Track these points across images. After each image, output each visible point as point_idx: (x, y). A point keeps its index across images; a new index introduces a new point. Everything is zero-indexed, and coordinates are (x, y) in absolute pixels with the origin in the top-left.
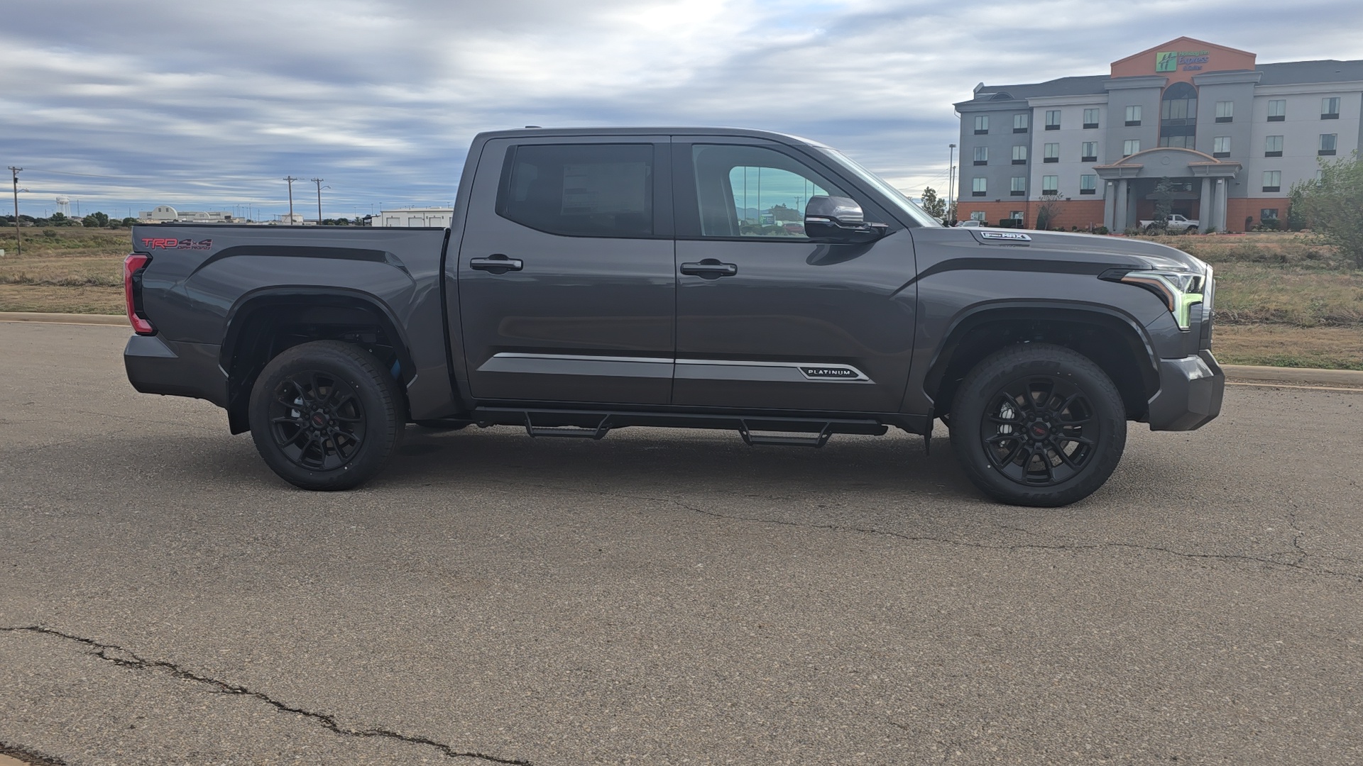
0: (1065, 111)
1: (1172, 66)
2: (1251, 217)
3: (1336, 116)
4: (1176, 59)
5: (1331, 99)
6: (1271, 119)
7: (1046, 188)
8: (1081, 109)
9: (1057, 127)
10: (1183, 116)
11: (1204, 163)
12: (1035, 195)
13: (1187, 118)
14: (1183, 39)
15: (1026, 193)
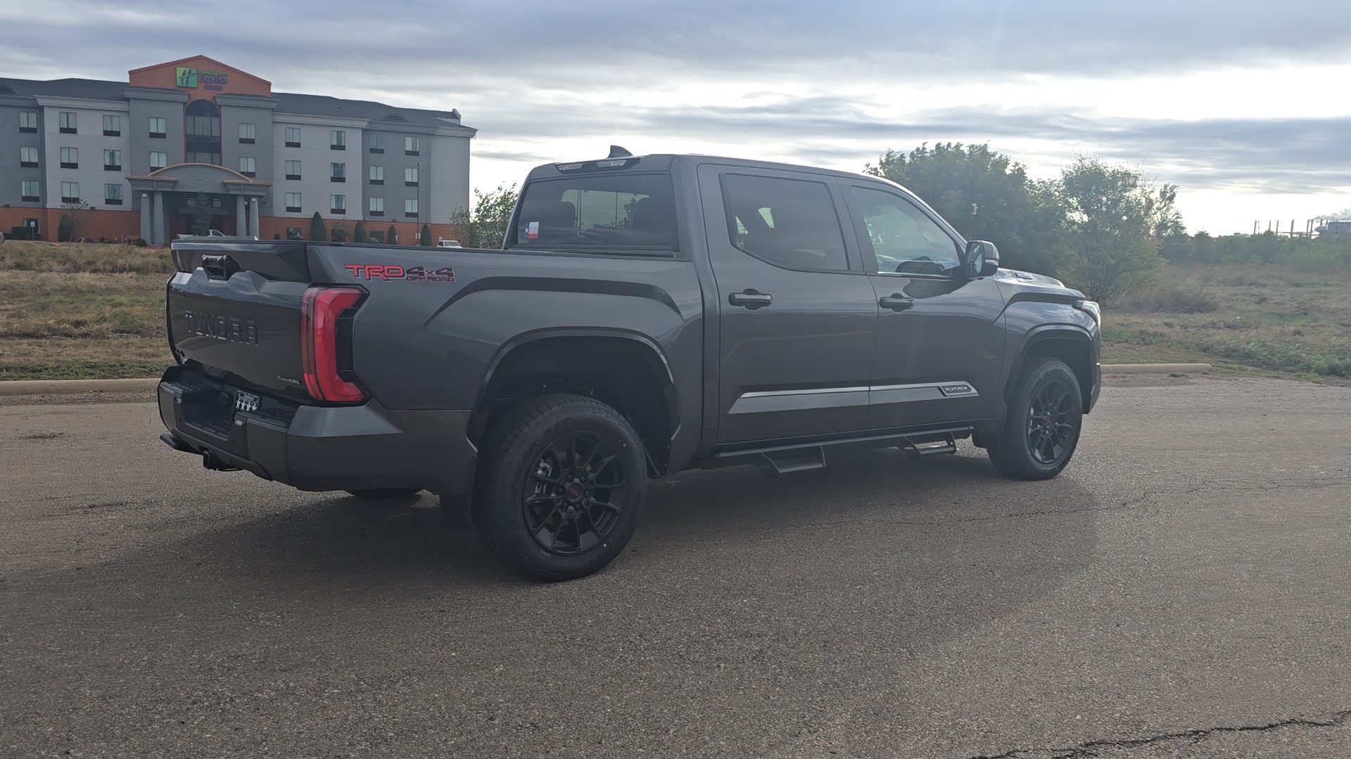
0: (81, 115)
1: (193, 82)
2: (278, 235)
3: (343, 148)
4: (196, 76)
5: (338, 132)
6: (288, 145)
7: (67, 195)
8: (100, 115)
9: (74, 131)
10: (207, 133)
11: (238, 181)
12: (54, 202)
13: (211, 136)
14: (201, 58)
15: (41, 199)
